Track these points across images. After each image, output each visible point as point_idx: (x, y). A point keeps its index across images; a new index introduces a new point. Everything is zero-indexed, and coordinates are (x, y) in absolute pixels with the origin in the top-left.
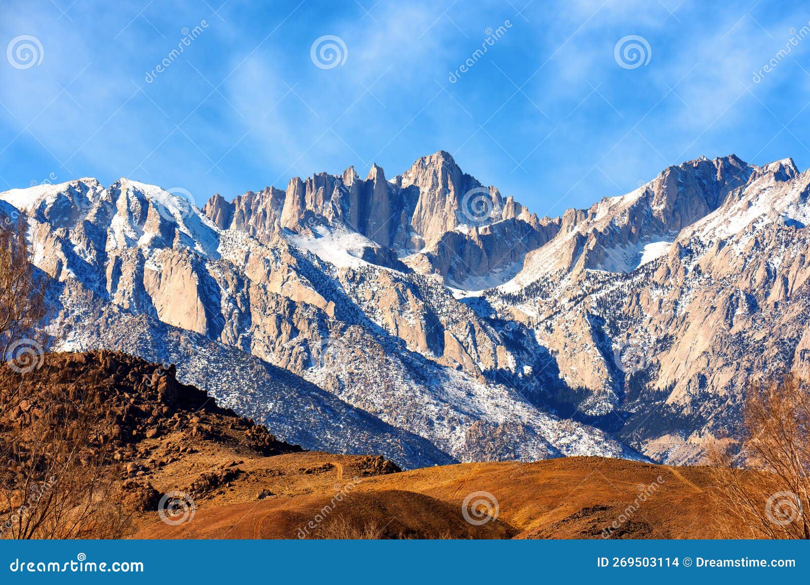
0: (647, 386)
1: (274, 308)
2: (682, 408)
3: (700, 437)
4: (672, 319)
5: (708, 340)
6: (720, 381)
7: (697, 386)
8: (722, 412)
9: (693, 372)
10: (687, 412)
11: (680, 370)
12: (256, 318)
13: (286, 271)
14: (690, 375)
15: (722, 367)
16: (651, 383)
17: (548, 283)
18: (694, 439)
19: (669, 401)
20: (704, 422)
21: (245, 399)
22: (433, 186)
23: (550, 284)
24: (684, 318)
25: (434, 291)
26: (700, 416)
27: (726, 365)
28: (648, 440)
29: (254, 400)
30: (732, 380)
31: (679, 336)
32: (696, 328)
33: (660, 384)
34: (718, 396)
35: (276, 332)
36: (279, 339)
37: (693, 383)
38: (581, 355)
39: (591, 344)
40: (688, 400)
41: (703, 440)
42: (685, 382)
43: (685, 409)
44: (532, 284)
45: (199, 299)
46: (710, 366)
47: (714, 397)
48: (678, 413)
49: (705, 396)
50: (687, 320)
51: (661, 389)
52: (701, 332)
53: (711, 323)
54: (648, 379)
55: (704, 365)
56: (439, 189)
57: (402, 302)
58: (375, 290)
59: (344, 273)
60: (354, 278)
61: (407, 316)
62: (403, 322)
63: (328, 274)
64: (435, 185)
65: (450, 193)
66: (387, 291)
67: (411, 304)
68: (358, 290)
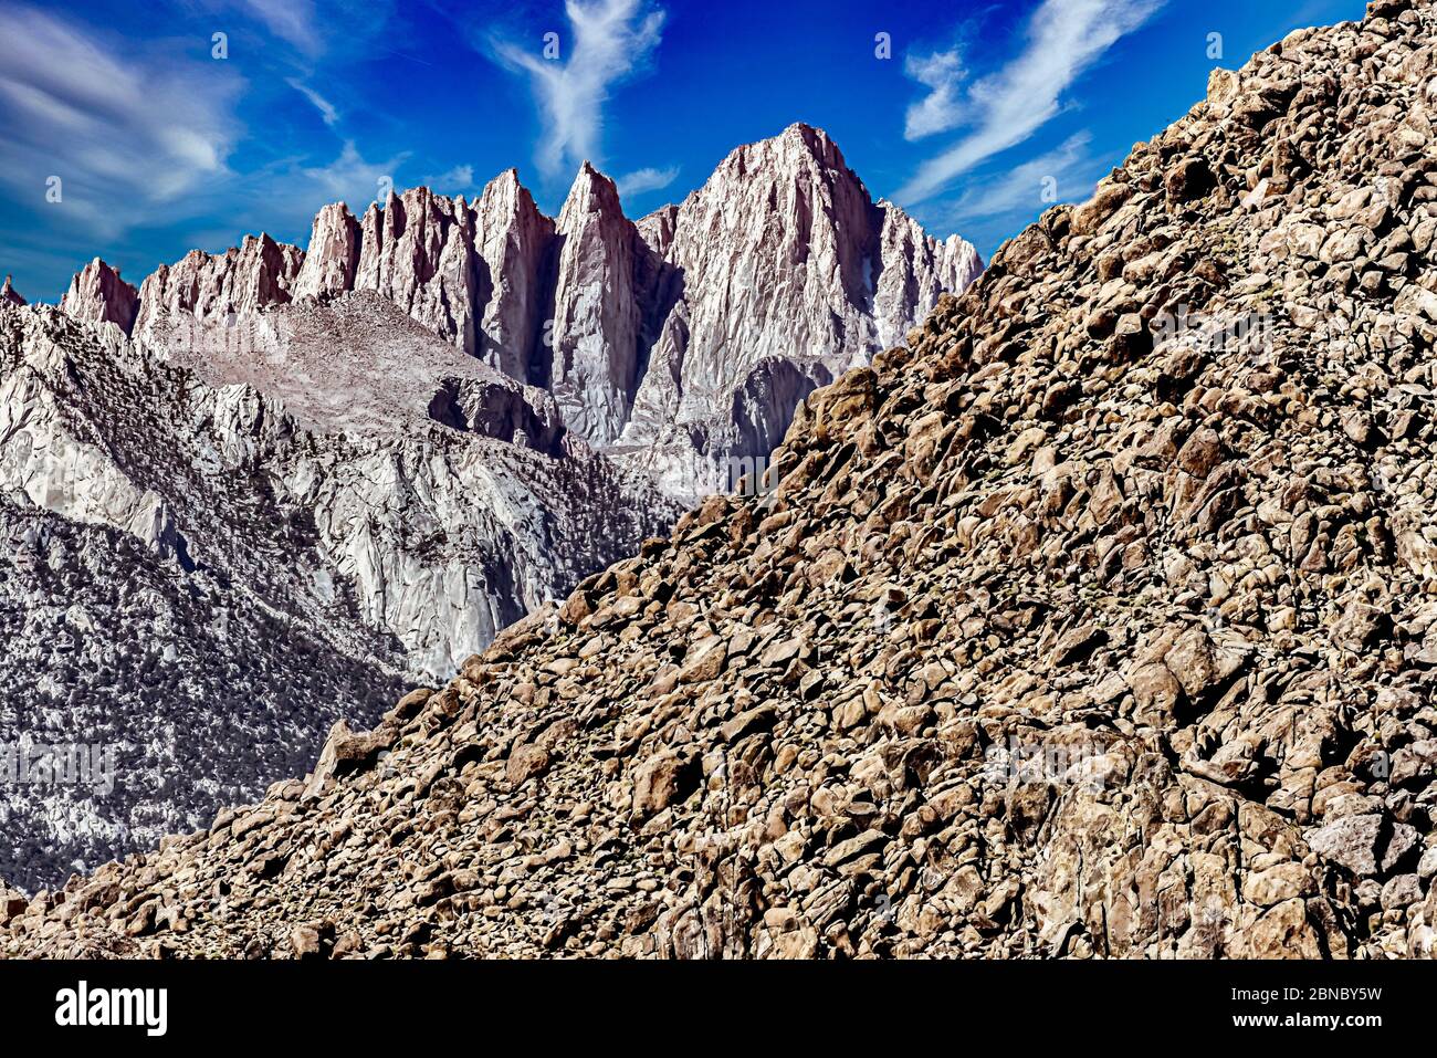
22: (767, 232)
56: (787, 240)
57: (409, 502)
58: (328, 459)
59: (230, 402)
60: (260, 420)
61: (423, 548)
62: (408, 569)
63: (174, 406)
64: (773, 231)
65: (823, 256)
66: (364, 465)
67: (442, 511)
68: (272, 466)
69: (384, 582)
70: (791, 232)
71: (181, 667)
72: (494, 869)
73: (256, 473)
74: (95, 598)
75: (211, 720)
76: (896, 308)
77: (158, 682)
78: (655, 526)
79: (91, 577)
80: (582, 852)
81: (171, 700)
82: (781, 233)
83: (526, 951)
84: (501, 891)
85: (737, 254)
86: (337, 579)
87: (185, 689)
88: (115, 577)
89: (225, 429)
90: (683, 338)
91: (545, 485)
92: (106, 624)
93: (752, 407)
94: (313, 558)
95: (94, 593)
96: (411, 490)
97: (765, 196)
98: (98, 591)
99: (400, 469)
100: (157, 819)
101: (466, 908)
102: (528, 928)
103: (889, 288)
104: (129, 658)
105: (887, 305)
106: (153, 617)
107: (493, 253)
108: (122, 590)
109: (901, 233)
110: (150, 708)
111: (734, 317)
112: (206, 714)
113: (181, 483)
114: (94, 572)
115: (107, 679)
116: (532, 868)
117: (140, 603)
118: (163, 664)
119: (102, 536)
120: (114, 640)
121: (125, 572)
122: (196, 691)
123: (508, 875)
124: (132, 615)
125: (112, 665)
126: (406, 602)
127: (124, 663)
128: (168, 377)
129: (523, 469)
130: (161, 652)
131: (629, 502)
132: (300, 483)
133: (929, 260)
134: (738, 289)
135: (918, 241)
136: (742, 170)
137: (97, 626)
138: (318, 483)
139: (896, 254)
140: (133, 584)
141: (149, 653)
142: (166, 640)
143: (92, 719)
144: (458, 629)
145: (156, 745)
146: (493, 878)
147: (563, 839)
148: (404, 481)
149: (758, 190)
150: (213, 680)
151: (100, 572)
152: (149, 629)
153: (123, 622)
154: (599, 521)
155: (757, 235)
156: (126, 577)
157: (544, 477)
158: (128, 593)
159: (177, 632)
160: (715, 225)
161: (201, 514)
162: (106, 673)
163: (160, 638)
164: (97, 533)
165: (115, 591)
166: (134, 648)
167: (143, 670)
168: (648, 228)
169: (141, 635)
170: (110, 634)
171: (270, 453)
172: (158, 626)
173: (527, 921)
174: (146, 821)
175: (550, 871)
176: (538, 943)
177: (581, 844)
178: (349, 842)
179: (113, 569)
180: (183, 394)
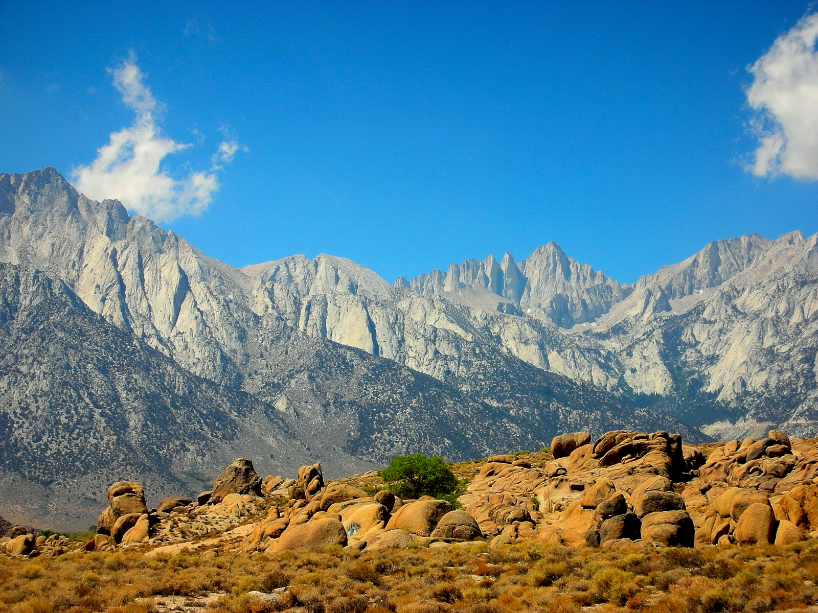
0: (701, 390)
1: (422, 333)
2: (730, 402)
3: (745, 422)
4: (717, 343)
5: (746, 354)
6: (757, 382)
7: (740, 386)
8: (760, 403)
9: (737, 376)
10: (733, 405)
11: (726, 377)
12: (409, 341)
13: (437, 313)
14: (734, 379)
15: (758, 372)
16: (704, 388)
17: (628, 324)
18: (740, 424)
19: (719, 399)
20: (747, 411)
21: (395, 397)
22: (547, 265)
23: (629, 325)
24: (727, 341)
25: (547, 330)
26: (744, 408)
27: (762, 370)
28: (705, 425)
29: (402, 398)
30: (767, 380)
31: (724, 355)
32: (736, 347)
33: (711, 388)
34: (757, 392)
35: (425, 351)
36: (427, 356)
37: (736, 384)
38: (652, 371)
39: (659, 362)
40: (734, 396)
41: (746, 424)
42: (730, 384)
43: (732, 403)
44: (616, 325)
45: (367, 328)
46: (749, 371)
47: (754, 393)
48: (727, 407)
49: (746, 393)
50: (729, 342)
51: (712, 392)
52: (740, 349)
53: (748, 343)
54: (702, 385)
55: (744, 371)
56: (551, 267)
57: (521, 333)
58: (502, 325)
59: (479, 313)
60: (486, 317)
61: (525, 342)
62: (522, 346)
63: (468, 315)
64: (548, 265)
65: (559, 270)
66: (510, 325)
67: (528, 334)
68: (490, 326)
69: (518, 349)
70: (552, 265)
73: (487, 328)
76: (575, 280)
82: (550, 265)
85: (540, 270)
86: (507, 349)
89: (479, 319)
90: (530, 289)
93: (554, 304)
94: (502, 345)
96: (521, 331)
97: (546, 257)
98: (488, 357)
99: (518, 326)
100: (509, 402)
103: (573, 277)
105: (574, 279)
107: (488, 274)
109: (575, 264)
110: (503, 381)
111: (541, 284)
115: (493, 375)
120: (493, 367)
121: (493, 354)
122: (512, 377)
126: (523, 353)
127: (496, 372)
128: (465, 309)
131: (544, 327)
132: (496, 330)
133: (581, 270)
134: (541, 278)
135: (579, 265)
136: (540, 252)
138: (500, 329)
139: (574, 269)
140: (495, 356)
142: (504, 367)
143: (491, 383)
145: (506, 388)
148: (519, 329)
149: (544, 257)
155: (544, 266)
160: (535, 264)
166: (497, 368)
168: (519, 266)
171: (489, 323)
172: (502, 364)
174: (507, 403)
180: (469, 312)
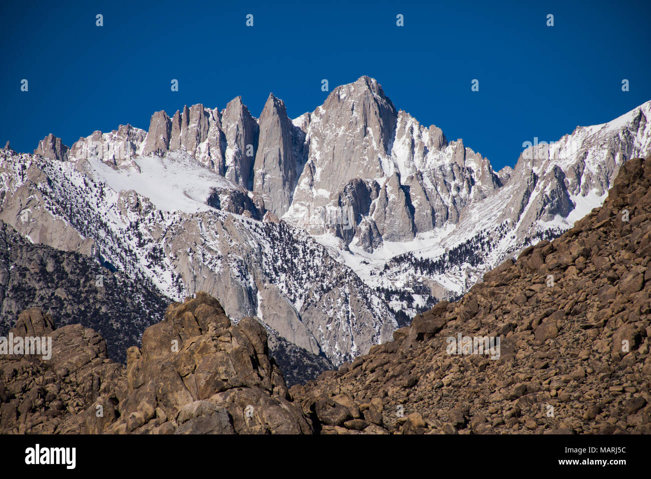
22: (351, 124)
57: (206, 241)
58: (169, 223)
60: (138, 205)
61: (212, 262)
62: (205, 270)
63: (98, 199)
65: (375, 134)
66: (185, 225)
67: (220, 245)
68: (143, 225)
69: (195, 277)
71: (110, 315)
72: (547, 381)
73: (136, 229)
74: (69, 284)
75: (124, 338)
77: (99, 322)
78: (308, 251)
79: (67, 274)
80: (590, 374)
81: (106, 329)
83: (575, 422)
84: (553, 392)
85: (337, 134)
87: (112, 325)
88: (78, 275)
91: (260, 234)
92: (74, 296)
94: (162, 266)
95: (69, 282)
96: (206, 236)
99: (201, 227)
101: (536, 400)
102: (573, 410)
104: (85, 311)
106: (96, 292)
108: (82, 281)
111: (337, 162)
112: (122, 335)
113: (102, 233)
114: (69, 272)
115: (75, 321)
116: (567, 382)
117: (90, 286)
118: (101, 314)
119: (72, 257)
120: (78, 303)
121: (83, 273)
122: (117, 325)
123: (555, 385)
124: (86, 292)
125: (77, 314)
126: (205, 285)
127: (83, 313)
128: (95, 186)
129: (251, 228)
130: (100, 308)
132: (156, 233)
133: (422, 136)
134: (338, 149)
135: (416, 128)
137: (70, 297)
138: (165, 233)
141: (95, 308)
144: (228, 297)
146: (547, 386)
147: (580, 368)
148: (203, 232)
150: (125, 320)
151: (71, 273)
152: (94, 298)
153: (82, 295)
154: (284, 249)
156: (84, 275)
157: (260, 231)
158: (84, 282)
159: (108, 299)
161: (112, 247)
162: (74, 318)
163: (100, 302)
164: (69, 255)
165: (79, 281)
166: (88, 306)
167: (92, 316)
169: (91, 301)
170: (77, 300)
171: (142, 219)
172: (99, 296)
173: (572, 407)
175: (575, 383)
176: (580, 418)
177: (589, 370)
178: (451, 370)
179: (78, 271)
